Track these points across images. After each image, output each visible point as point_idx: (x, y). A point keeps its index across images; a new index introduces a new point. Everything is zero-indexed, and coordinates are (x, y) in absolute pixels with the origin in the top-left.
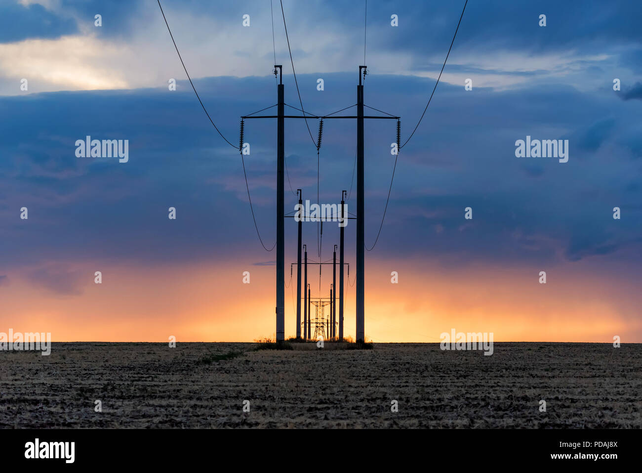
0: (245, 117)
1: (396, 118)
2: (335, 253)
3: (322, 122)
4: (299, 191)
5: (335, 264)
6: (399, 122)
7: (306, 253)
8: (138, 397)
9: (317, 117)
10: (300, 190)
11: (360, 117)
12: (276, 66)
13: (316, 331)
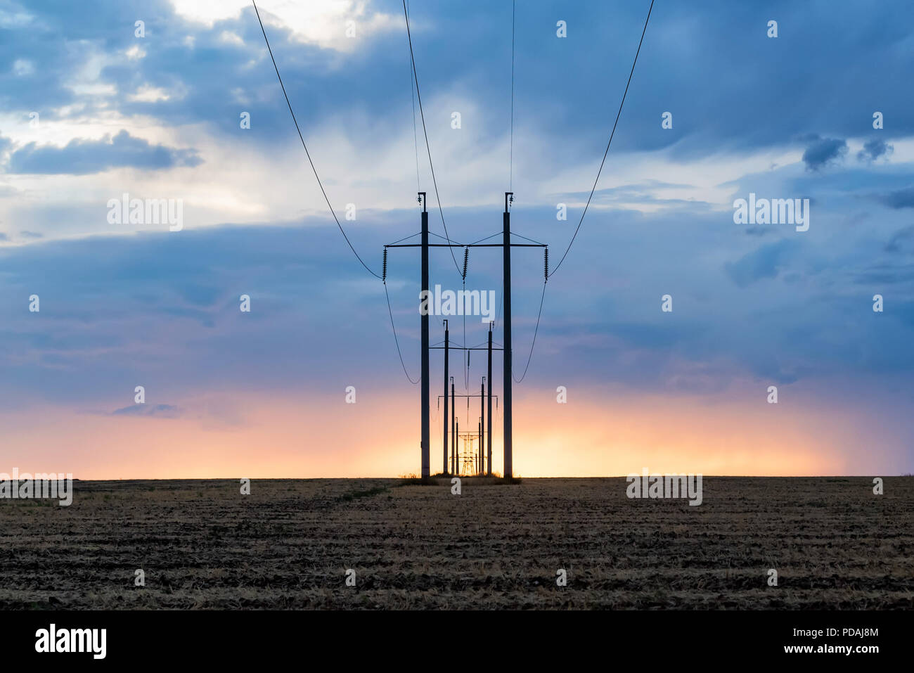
0: (388, 246)
1: (544, 246)
2: (483, 385)
3: (467, 250)
4: (445, 322)
5: (483, 396)
6: (546, 250)
7: (453, 385)
8: (272, 536)
9: (462, 246)
10: (447, 321)
11: (507, 245)
12: (419, 194)
13: (465, 466)
